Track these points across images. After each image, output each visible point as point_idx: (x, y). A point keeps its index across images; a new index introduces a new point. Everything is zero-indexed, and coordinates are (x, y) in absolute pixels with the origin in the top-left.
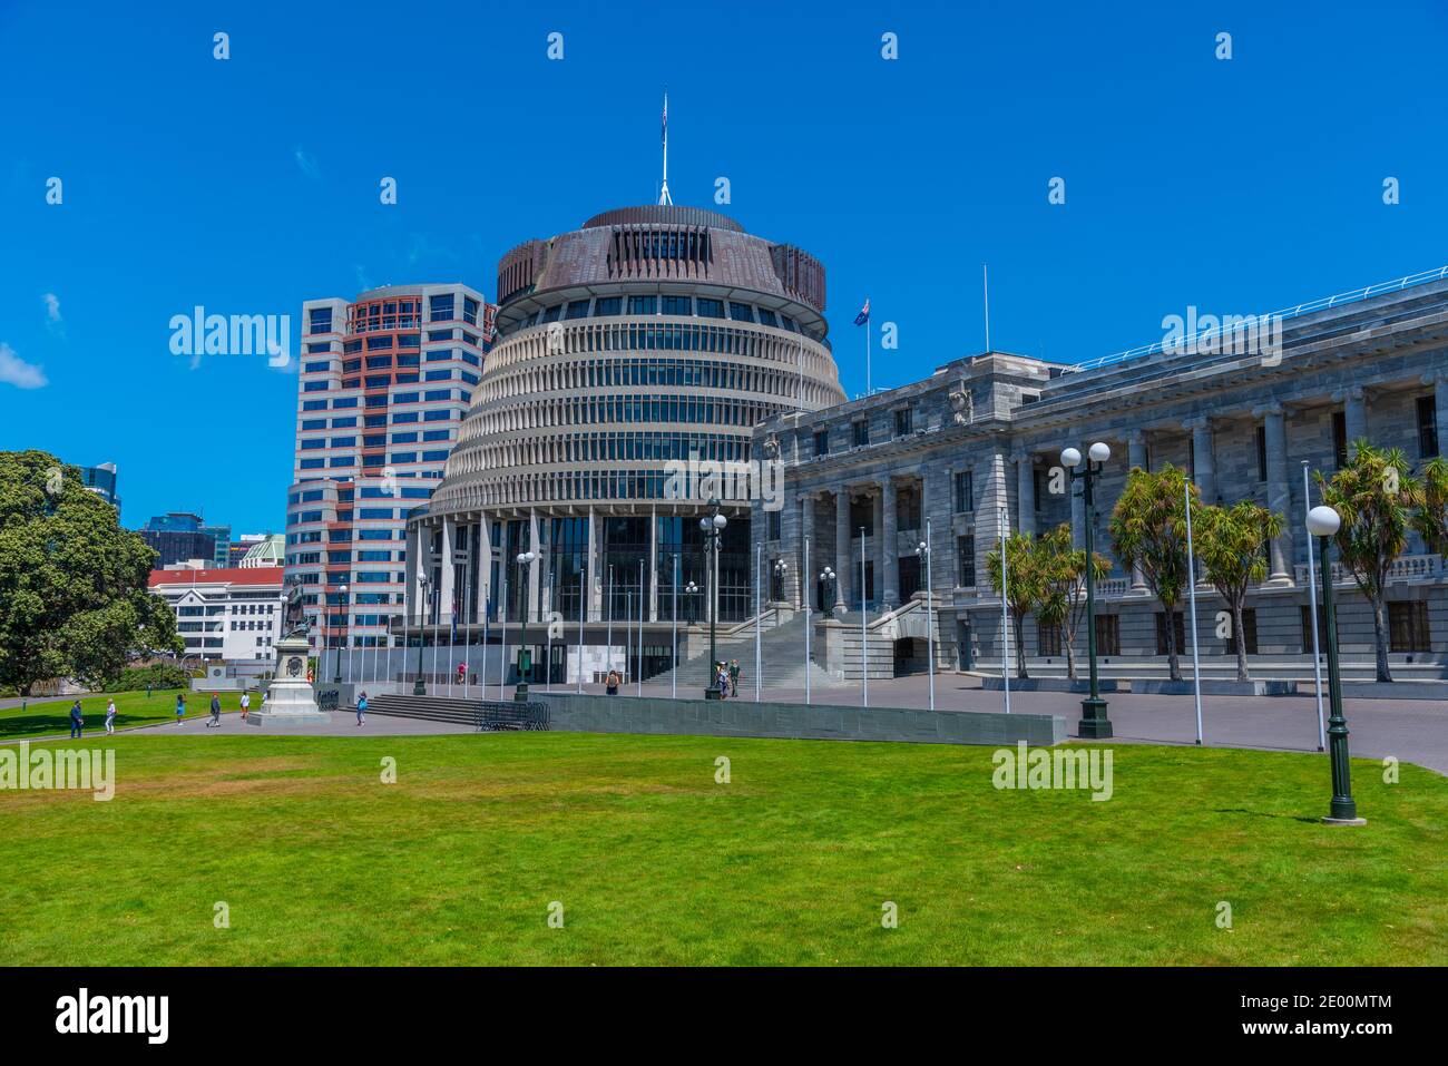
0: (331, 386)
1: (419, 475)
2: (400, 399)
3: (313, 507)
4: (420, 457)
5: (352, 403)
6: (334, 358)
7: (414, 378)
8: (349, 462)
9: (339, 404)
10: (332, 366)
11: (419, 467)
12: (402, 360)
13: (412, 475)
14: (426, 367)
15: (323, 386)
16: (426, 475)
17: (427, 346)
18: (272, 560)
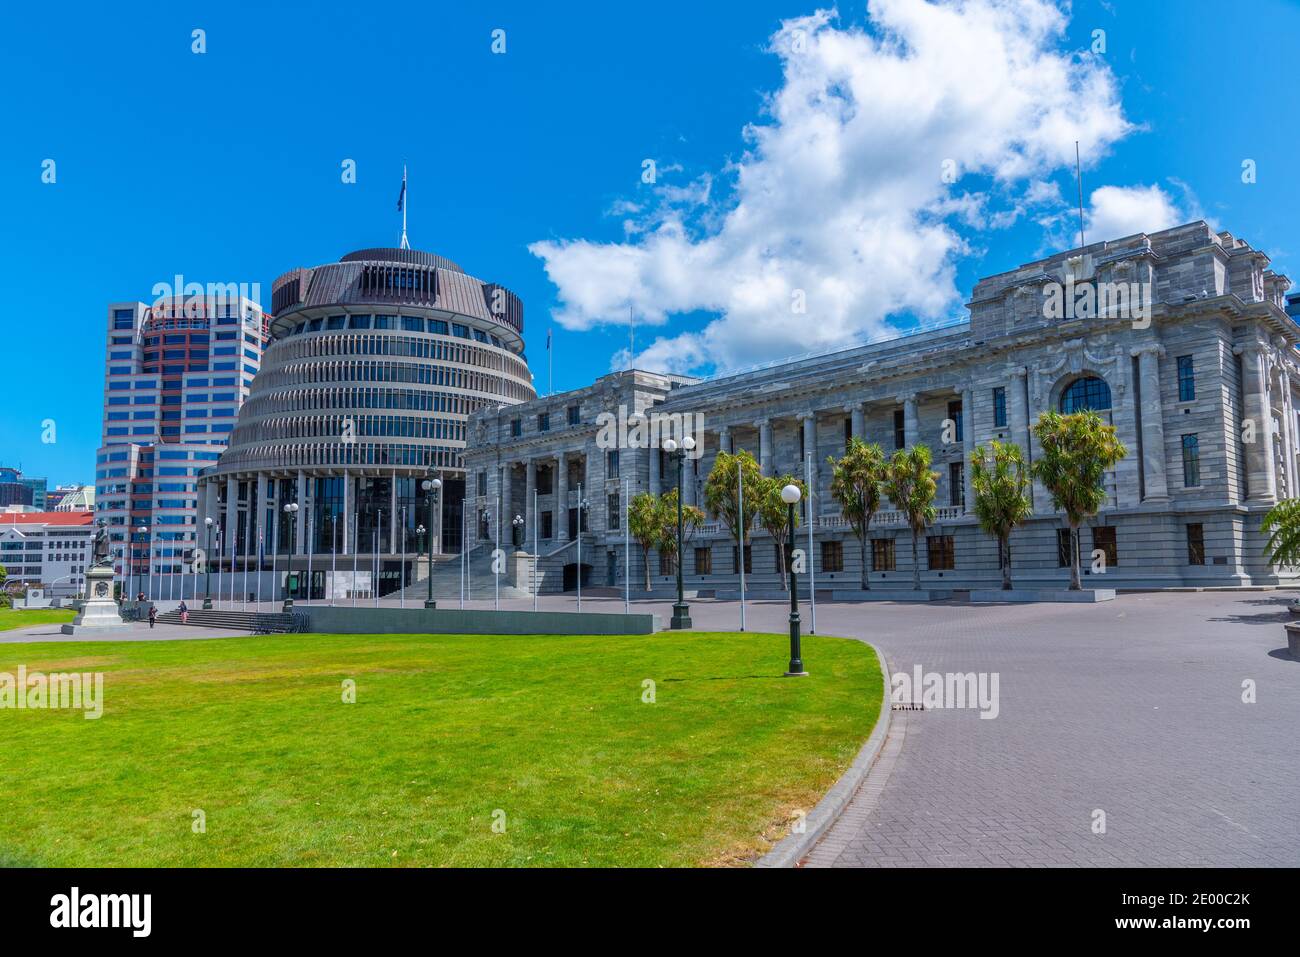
0: (134, 370)
1: (209, 442)
2: (192, 383)
3: (118, 465)
4: (209, 429)
5: (152, 385)
6: (133, 349)
7: (205, 368)
8: (150, 431)
9: (140, 385)
10: (134, 356)
11: (208, 437)
12: (193, 354)
13: (204, 442)
14: (213, 360)
15: (127, 371)
16: (214, 443)
17: (214, 344)
18: (84, 506)
